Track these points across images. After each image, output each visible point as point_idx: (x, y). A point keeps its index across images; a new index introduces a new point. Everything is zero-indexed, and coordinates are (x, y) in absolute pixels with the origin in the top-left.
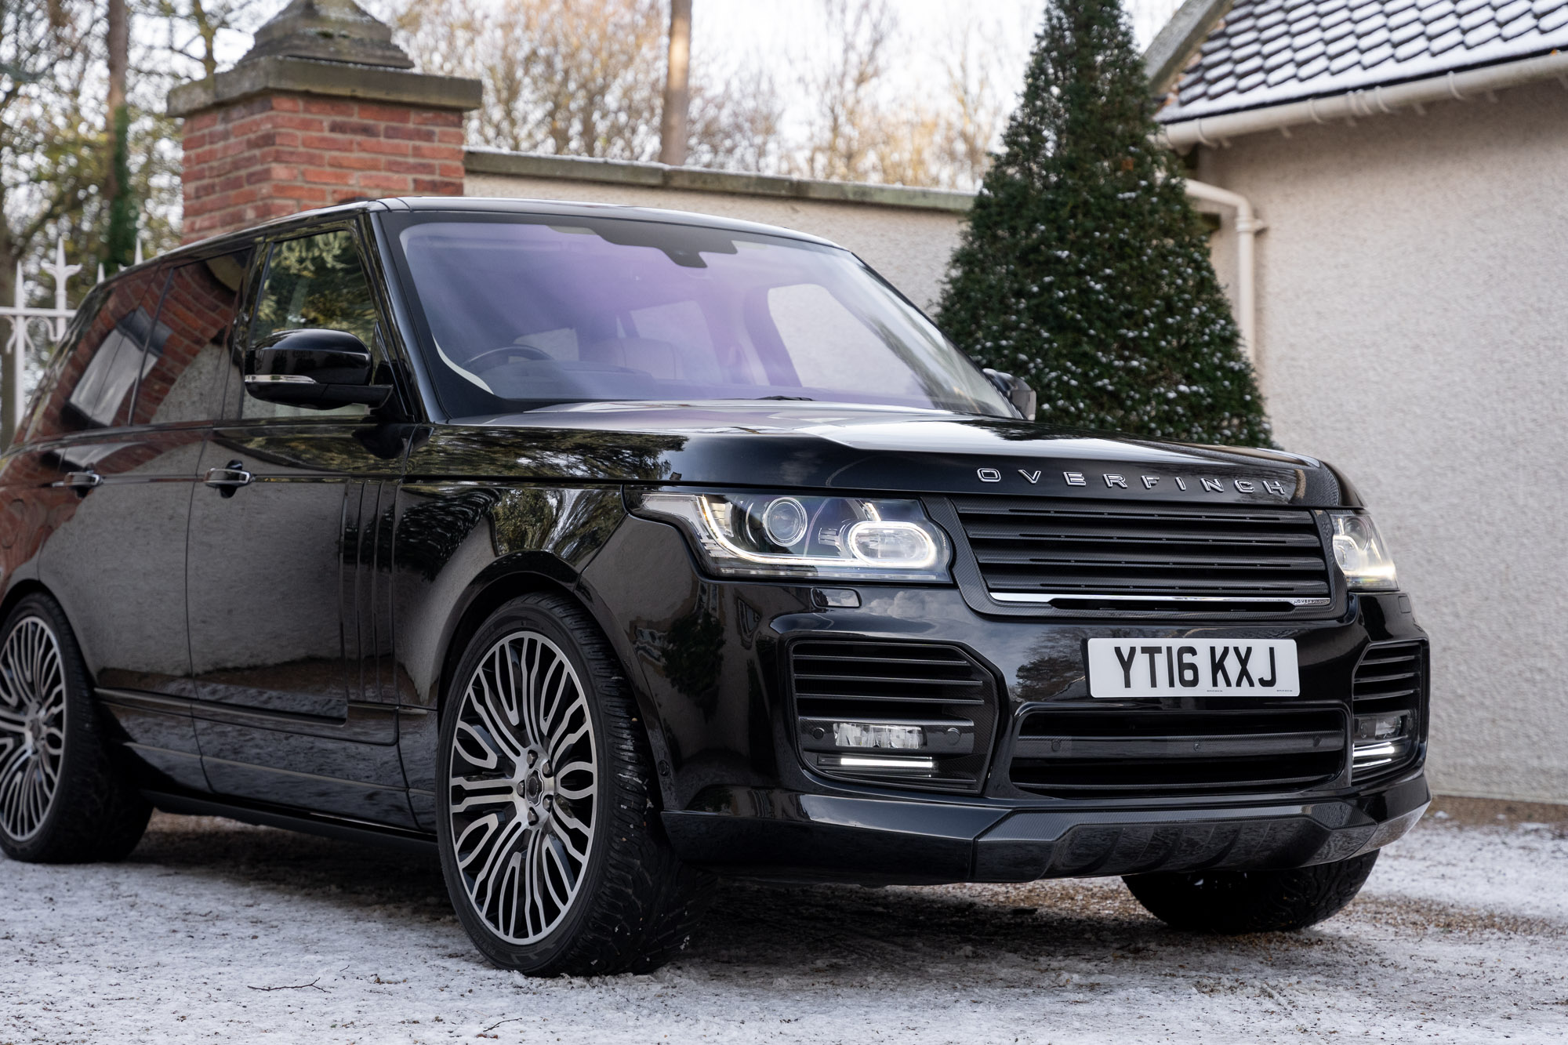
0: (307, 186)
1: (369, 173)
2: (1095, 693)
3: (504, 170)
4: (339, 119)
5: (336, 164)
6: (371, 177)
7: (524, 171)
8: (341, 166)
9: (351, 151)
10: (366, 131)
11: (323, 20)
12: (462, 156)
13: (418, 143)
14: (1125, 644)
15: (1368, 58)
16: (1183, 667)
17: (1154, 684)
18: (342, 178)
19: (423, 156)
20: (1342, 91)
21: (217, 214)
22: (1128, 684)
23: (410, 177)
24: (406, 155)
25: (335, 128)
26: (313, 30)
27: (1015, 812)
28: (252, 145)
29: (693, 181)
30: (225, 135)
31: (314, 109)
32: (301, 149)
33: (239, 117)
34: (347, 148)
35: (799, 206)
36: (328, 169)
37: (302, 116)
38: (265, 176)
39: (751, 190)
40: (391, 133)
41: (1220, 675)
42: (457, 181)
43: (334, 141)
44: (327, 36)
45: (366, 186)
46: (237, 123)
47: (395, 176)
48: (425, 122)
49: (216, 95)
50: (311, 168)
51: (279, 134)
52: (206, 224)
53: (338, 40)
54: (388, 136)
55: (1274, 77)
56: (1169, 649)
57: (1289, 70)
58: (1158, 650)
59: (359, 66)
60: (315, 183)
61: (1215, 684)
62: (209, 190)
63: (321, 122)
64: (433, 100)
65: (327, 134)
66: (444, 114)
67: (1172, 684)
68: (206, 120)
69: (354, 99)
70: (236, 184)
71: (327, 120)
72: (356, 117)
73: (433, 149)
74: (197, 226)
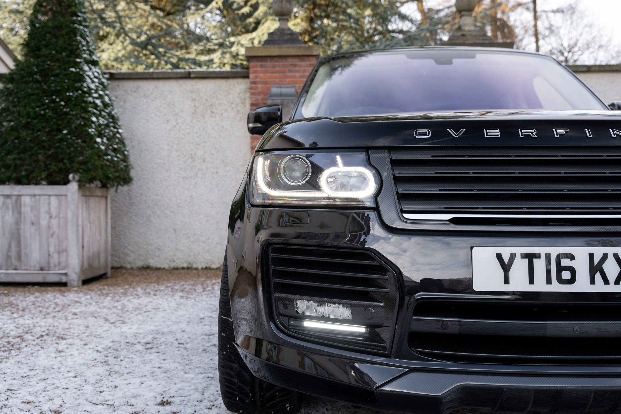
2: (477, 287)
11: (464, 31)
14: (506, 252)
16: (560, 269)
17: (531, 281)
22: (507, 281)
27: (412, 370)
41: (598, 276)
56: (548, 256)
58: (538, 256)
61: (593, 281)
67: (549, 281)
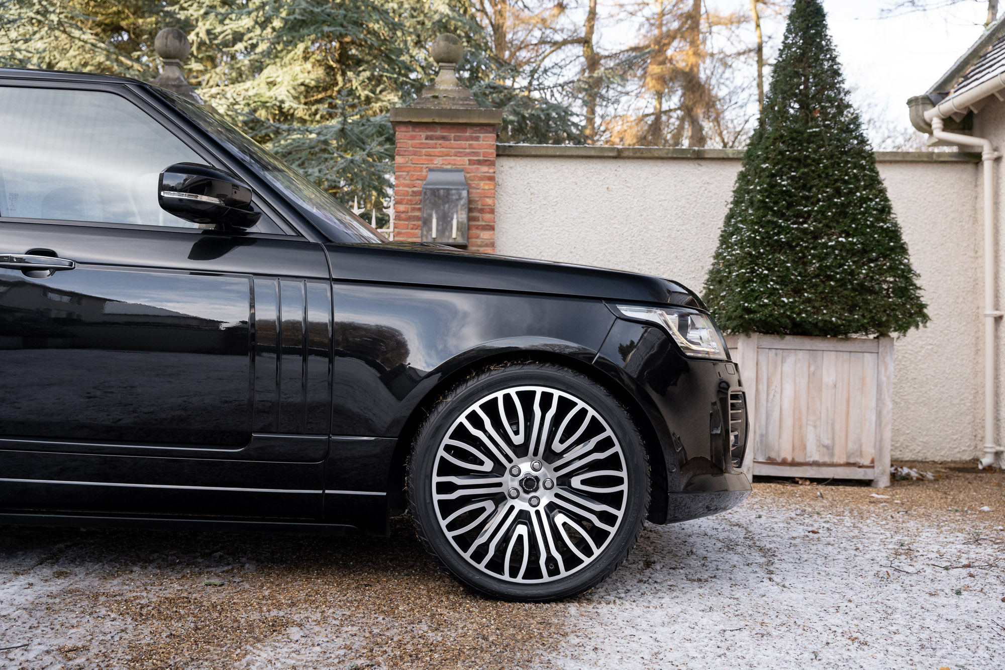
1: (445, 158)
4: (429, 133)
5: (428, 155)
8: (430, 156)
9: (436, 148)
10: (444, 138)
11: (435, 90)
12: (495, 147)
13: (471, 142)
18: (432, 160)
19: (474, 149)
23: (466, 159)
24: (465, 148)
25: (426, 139)
26: (429, 95)
29: (636, 153)
31: (417, 130)
32: (411, 149)
34: (434, 147)
35: (702, 163)
36: (424, 157)
37: (411, 133)
39: (670, 155)
40: (457, 139)
42: (492, 159)
43: (426, 143)
44: (436, 97)
47: (459, 158)
48: (476, 132)
50: (415, 157)
53: (441, 98)
54: (455, 140)
63: (421, 136)
64: (476, 121)
65: (424, 141)
66: (484, 127)
69: (436, 123)
71: (423, 135)
72: (439, 133)
73: (479, 145)
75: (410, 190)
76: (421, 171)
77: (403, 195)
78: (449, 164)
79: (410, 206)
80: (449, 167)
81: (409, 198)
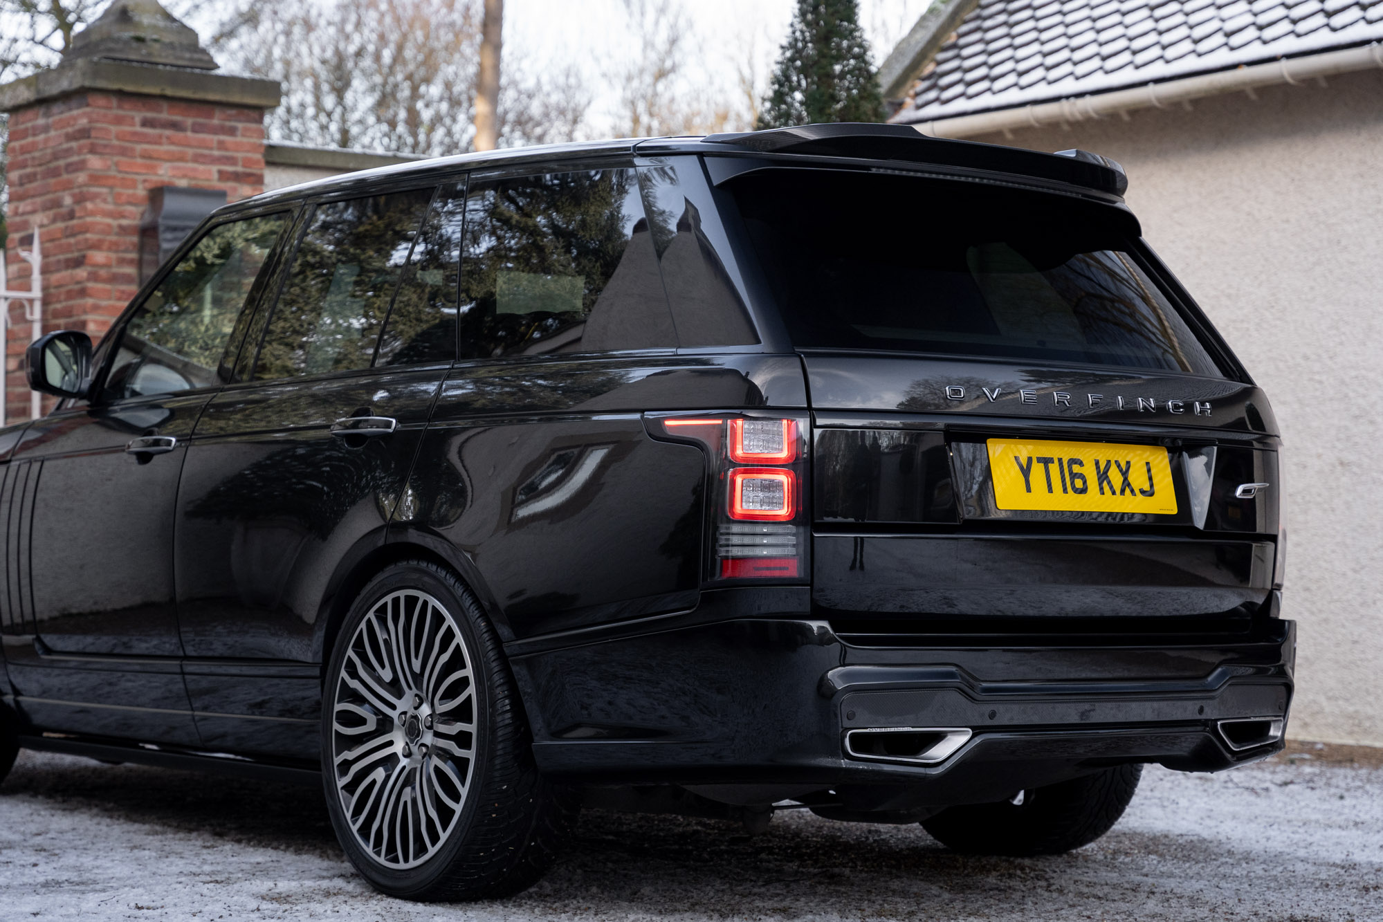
0: (120, 175)
3: (302, 162)
4: (149, 115)
5: (146, 156)
6: (178, 168)
7: (320, 163)
8: (150, 158)
9: (160, 144)
10: (175, 126)
12: (262, 150)
13: (222, 137)
15: (1080, 70)
18: (153, 168)
19: (226, 149)
20: (1057, 99)
21: (39, 200)
23: (215, 169)
24: (211, 149)
25: (145, 123)
26: (128, 34)
28: (70, 137)
30: (46, 129)
31: (127, 106)
32: (115, 142)
33: (59, 113)
34: (157, 141)
36: (139, 161)
37: (115, 112)
38: (80, 166)
40: (197, 129)
42: (258, 172)
43: (144, 135)
44: (140, 40)
45: (174, 176)
46: (56, 118)
47: (201, 167)
48: (229, 118)
49: (38, 92)
50: (123, 159)
51: (94, 128)
52: (29, 208)
53: (150, 43)
54: (194, 131)
55: (998, 85)
57: (1011, 79)
59: (168, 68)
60: (127, 173)
62: (31, 178)
63: (133, 118)
64: (236, 98)
65: (138, 129)
66: (246, 111)
68: (30, 114)
69: (164, 97)
70: (55, 173)
71: (138, 116)
72: (165, 115)
73: (236, 143)
74: (21, 210)
75: (114, 223)
76: (135, 187)
77: (103, 232)
78: (184, 176)
79: (113, 256)
80: (183, 183)
81: (114, 238)
